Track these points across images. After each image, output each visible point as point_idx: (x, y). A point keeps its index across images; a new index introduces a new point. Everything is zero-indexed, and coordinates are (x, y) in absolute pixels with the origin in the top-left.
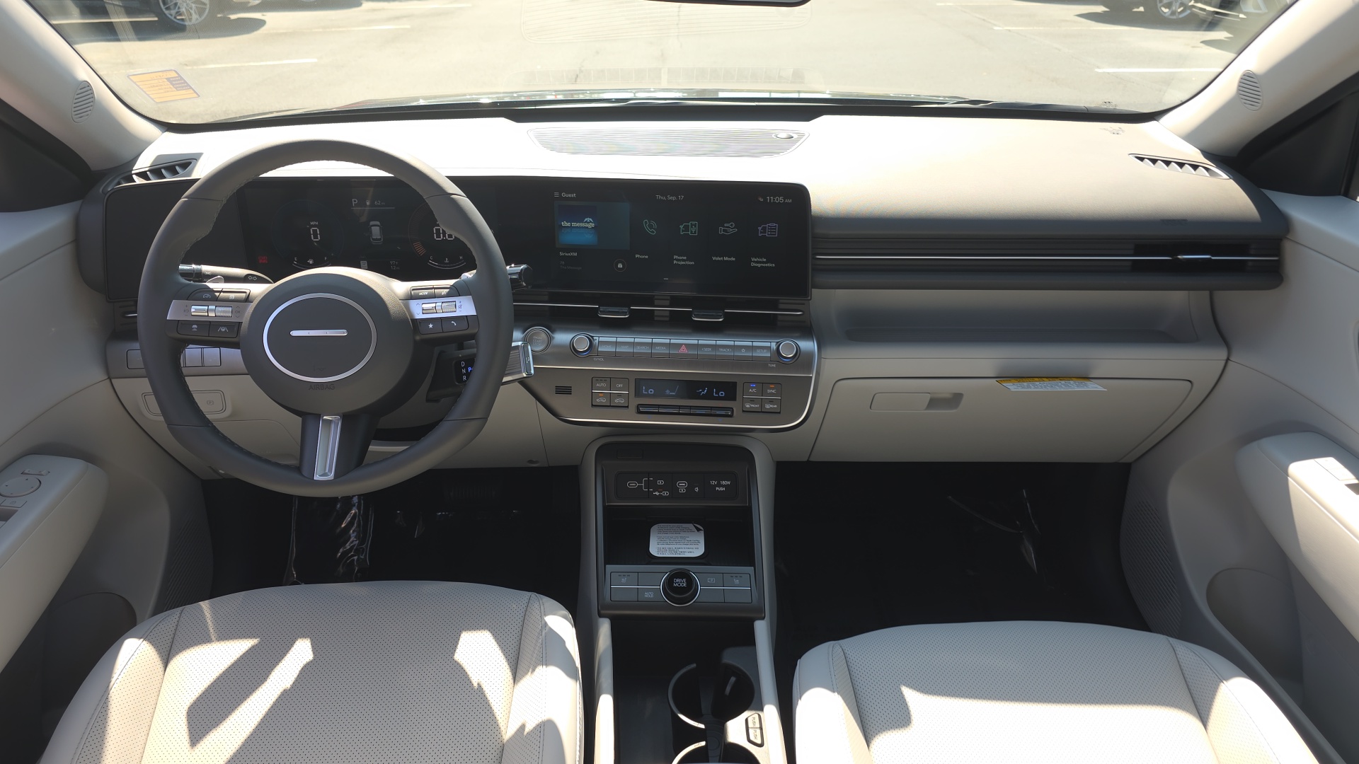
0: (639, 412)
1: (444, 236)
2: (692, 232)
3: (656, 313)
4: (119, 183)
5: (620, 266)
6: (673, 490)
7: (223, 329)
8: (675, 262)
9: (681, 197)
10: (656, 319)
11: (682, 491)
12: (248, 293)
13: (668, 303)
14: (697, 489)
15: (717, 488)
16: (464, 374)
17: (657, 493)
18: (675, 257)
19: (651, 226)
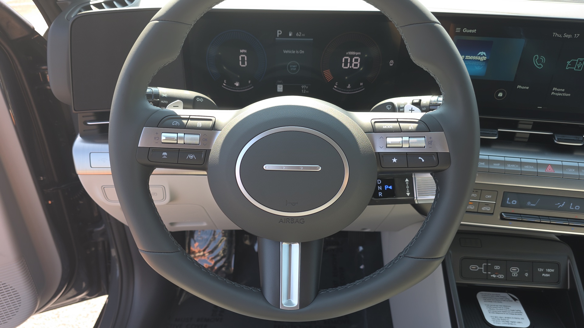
0: (502, 218)
1: (351, 65)
2: (577, 68)
3: (517, 135)
4: (80, 11)
5: (500, 95)
6: (508, 274)
7: (191, 157)
8: (553, 93)
9: (577, 36)
10: (516, 139)
11: (515, 275)
12: (214, 121)
13: (530, 127)
14: (527, 275)
15: (543, 275)
16: (380, 191)
17: (494, 276)
18: (554, 89)
19: (540, 61)
